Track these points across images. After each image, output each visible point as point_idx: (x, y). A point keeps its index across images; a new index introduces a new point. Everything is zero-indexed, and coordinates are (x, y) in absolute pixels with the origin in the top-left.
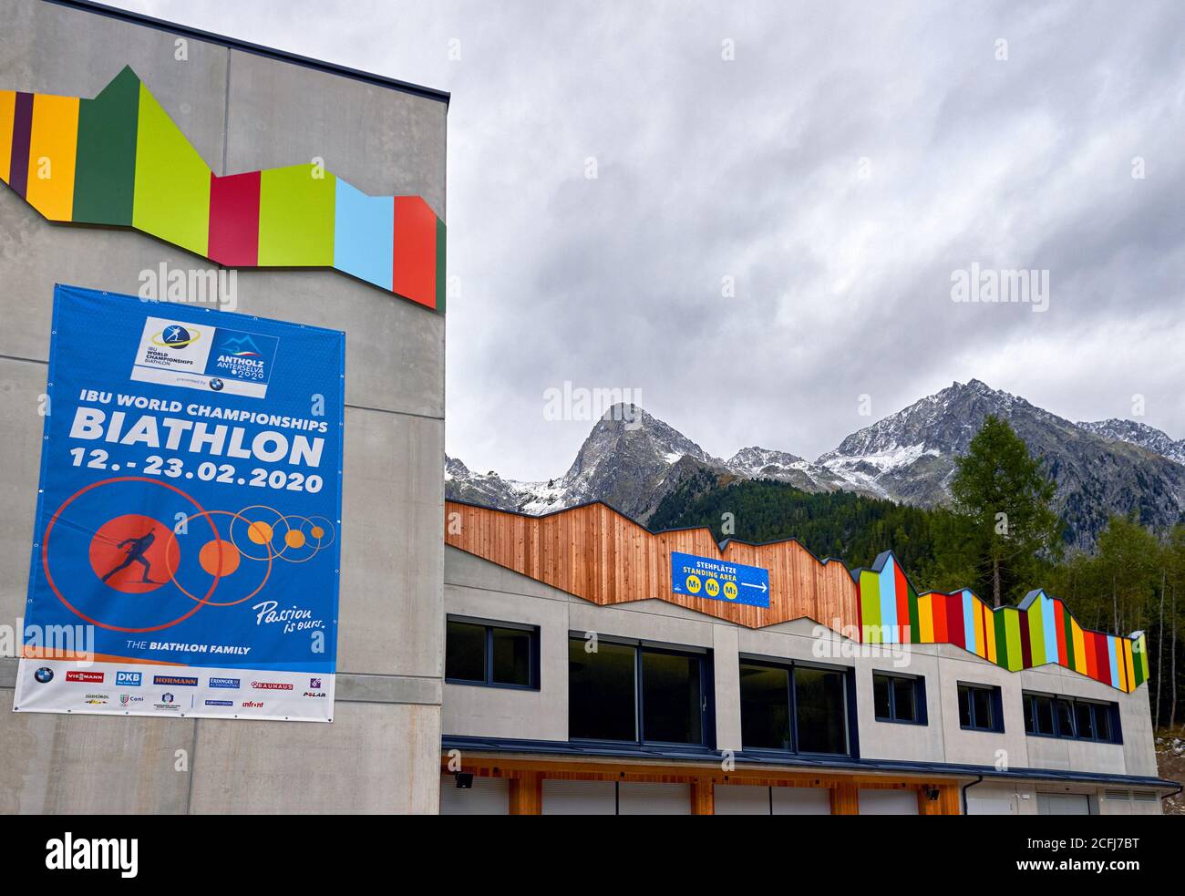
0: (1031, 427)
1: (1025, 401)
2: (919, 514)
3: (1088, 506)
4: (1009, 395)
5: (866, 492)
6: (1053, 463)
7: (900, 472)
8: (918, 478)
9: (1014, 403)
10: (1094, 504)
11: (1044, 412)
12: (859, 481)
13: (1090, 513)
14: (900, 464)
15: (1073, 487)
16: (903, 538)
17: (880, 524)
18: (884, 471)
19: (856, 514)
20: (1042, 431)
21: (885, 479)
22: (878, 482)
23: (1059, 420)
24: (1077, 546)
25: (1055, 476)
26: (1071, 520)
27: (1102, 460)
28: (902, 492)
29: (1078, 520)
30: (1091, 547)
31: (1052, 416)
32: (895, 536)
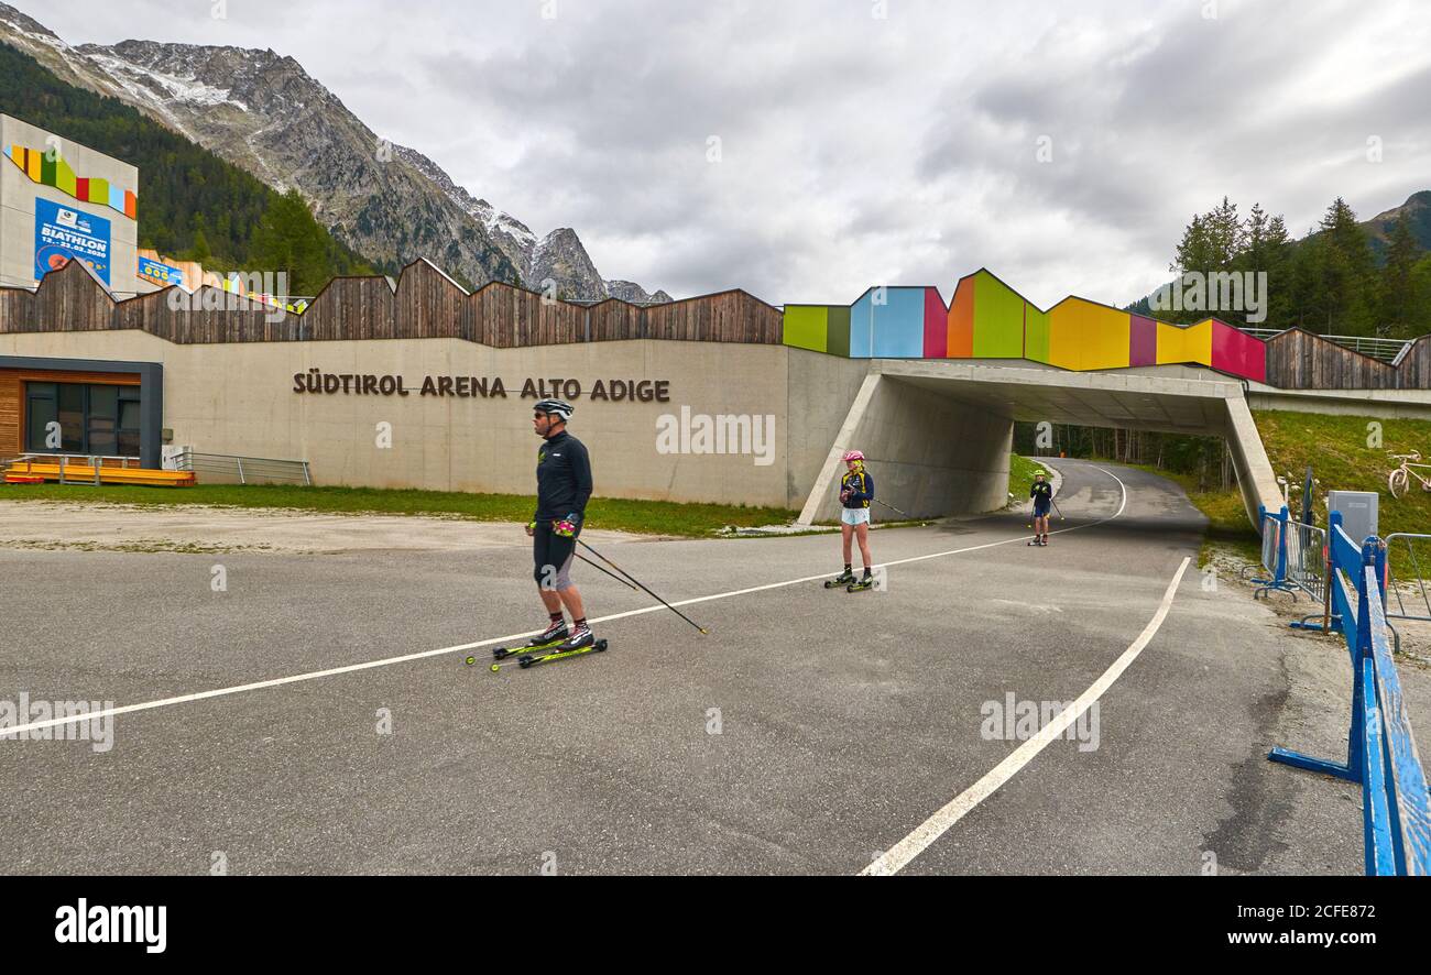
0: (343, 126)
1: (339, 101)
2: (220, 163)
3: (385, 210)
4: (325, 89)
5: (150, 110)
6: (359, 164)
7: (197, 107)
8: (220, 123)
9: (328, 97)
10: (390, 210)
11: (355, 118)
12: (139, 93)
13: (386, 217)
14: (199, 100)
15: (374, 190)
16: (198, 180)
17: (171, 156)
18: (177, 98)
19: (138, 134)
20: (352, 134)
21: (177, 107)
22: (167, 106)
23: (368, 130)
24: (373, 238)
25: (360, 177)
26: (371, 217)
27: (400, 178)
28: (196, 128)
29: (377, 219)
30: (385, 243)
31: (362, 125)
32: (189, 174)
